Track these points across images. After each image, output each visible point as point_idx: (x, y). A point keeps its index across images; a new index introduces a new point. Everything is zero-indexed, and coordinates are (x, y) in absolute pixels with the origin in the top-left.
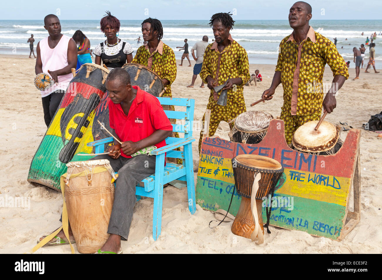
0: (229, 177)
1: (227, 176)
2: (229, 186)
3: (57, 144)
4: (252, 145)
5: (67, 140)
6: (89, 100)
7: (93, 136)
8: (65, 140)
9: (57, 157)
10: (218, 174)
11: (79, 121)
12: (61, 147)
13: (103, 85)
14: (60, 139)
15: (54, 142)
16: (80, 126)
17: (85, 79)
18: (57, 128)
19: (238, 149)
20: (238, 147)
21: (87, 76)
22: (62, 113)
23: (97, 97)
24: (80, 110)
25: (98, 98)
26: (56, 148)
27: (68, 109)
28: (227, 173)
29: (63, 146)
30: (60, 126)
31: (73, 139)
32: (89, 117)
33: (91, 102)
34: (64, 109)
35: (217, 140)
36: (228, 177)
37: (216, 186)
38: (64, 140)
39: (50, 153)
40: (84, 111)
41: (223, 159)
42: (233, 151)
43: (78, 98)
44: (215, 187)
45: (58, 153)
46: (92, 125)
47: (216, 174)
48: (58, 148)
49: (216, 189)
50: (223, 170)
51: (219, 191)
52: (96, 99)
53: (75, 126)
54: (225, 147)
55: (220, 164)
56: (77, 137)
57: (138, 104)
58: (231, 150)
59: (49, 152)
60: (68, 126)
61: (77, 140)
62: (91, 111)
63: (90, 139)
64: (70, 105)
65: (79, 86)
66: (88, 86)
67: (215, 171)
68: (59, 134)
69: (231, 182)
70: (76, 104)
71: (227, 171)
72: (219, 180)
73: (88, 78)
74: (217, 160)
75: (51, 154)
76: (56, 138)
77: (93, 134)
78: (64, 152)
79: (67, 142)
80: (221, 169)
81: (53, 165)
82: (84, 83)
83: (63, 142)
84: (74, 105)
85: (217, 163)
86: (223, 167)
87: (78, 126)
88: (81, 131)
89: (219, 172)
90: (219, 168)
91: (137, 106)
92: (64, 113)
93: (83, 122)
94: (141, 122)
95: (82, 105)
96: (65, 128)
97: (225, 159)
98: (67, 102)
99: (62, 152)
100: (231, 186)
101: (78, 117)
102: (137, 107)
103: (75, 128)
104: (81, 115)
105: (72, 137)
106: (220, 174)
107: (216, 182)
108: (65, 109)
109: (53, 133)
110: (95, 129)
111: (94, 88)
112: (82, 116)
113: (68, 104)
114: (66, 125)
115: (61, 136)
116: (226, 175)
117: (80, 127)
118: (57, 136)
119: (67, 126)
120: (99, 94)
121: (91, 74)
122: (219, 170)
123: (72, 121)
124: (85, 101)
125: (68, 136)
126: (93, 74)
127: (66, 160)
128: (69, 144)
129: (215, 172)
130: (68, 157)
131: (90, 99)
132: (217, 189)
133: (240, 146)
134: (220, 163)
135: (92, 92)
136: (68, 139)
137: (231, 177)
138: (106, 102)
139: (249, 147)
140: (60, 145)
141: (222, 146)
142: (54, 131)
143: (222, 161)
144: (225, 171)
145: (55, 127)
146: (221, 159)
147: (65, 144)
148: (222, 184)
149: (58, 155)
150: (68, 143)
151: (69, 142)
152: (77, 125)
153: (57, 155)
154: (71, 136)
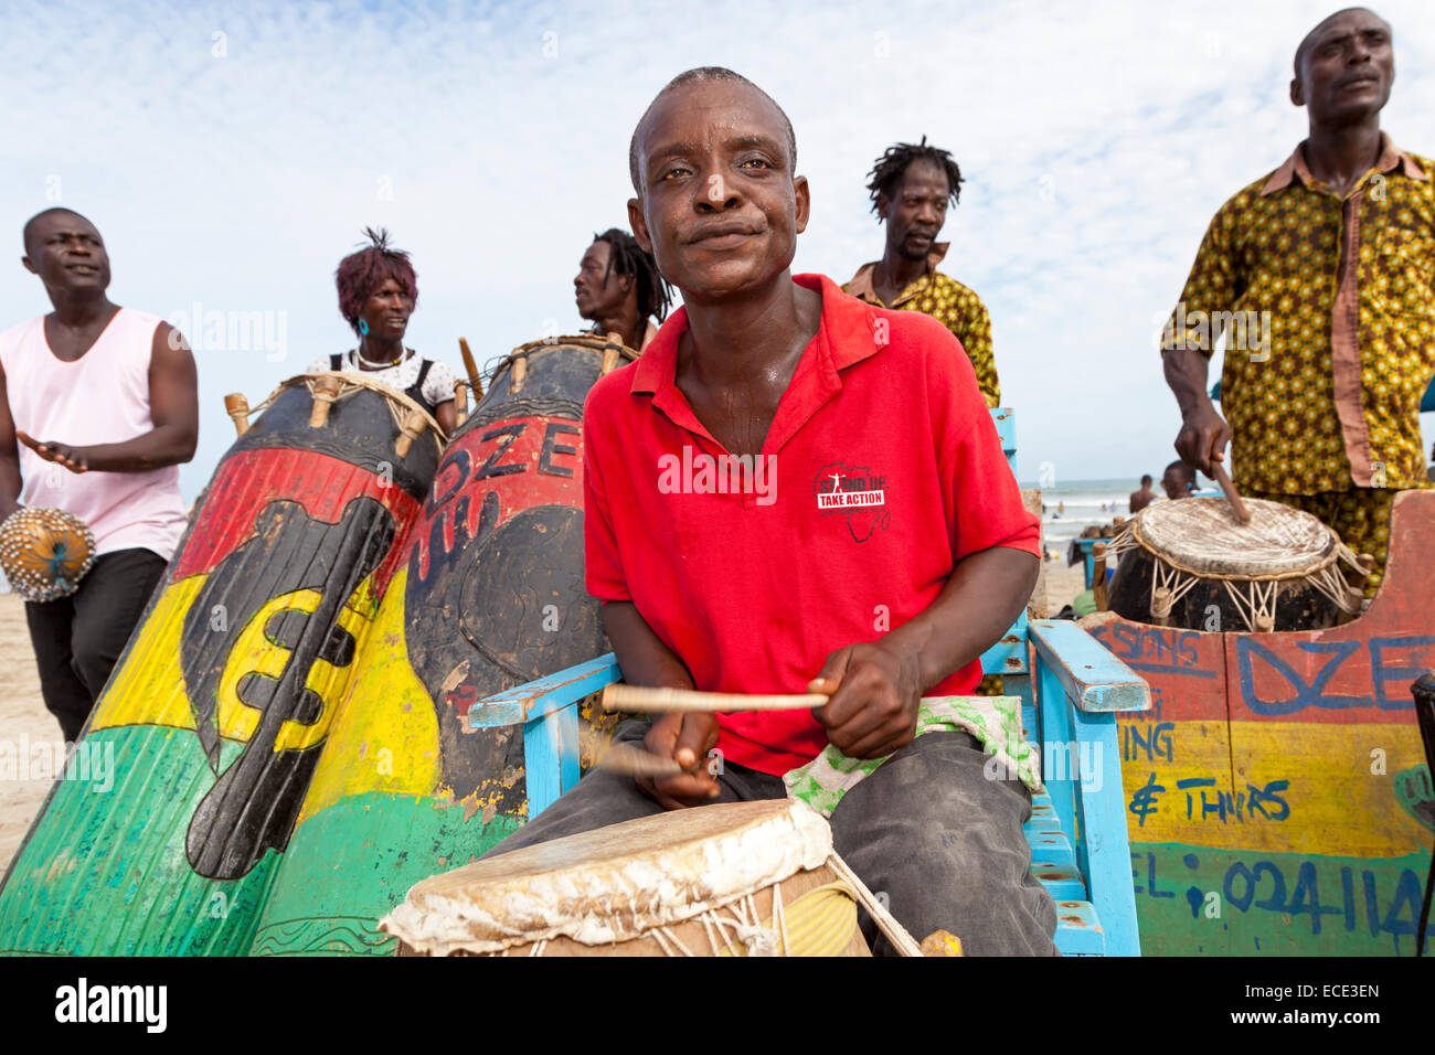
0: (1229, 817)
1: (1213, 816)
2: (1238, 867)
3: (169, 775)
4: (1320, 633)
5: (233, 745)
6: (340, 530)
7: (427, 685)
8: (218, 746)
9: (171, 850)
10: (1155, 810)
11: (295, 635)
12: (193, 789)
13: (403, 460)
14: (189, 742)
15: (145, 762)
16: (303, 659)
17: (310, 434)
18: (159, 685)
19: (1247, 664)
20: (1244, 655)
21: (319, 419)
22: (189, 601)
23: (381, 513)
24: (294, 579)
25: (385, 520)
26: (160, 797)
27: (226, 576)
28: (1213, 800)
29: (208, 781)
30: (179, 672)
31: (267, 732)
32: (345, 611)
33: (349, 538)
34: (200, 580)
35: (1117, 635)
36: (1223, 816)
37: (1158, 878)
38: (214, 748)
39: (121, 834)
40: (316, 577)
41: (1170, 727)
42: (1220, 680)
43: (279, 518)
44: (1152, 884)
45: (174, 823)
46: (400, 630)
47: (1143, 813)
48: (178, 798)
49: (1164, 894)
50: (1182, 784)
51: (1182, 901)
52: (376, 527)
53: (274, 661)
54: (1170, 663)
55: (1155, 757)
56: (290, 718)
57: (844, 373)
58: (1211, 675)
59: (115, 827)
60: (231, 664)
61: (292, 736)
62: (357, 584)
63: (408, 708)
64: (235, 557)
65: (280, 466)
66: (329, 462)
67: (1136, 797)
68: (180, 711)
69: (1246, 845)
70: (268, 551)
71: (1208, 789)
72: (1169, 847)
73: (321, 430)
74: (1137, 738)
75: (133, 835)
76: (158, 738)
77: (419, 673)
78: (218, 812)
79: (228, 754)
80: (1169, 783)
81: (149, 904)
82: (302, 449)
83: (209, 754)
84: (257, 555)
85: (1141, 751)
86: (1177, 769)
87: (292, 658)
88: (308, 684)
89: (1161, 801)
90: (1153, 776)
91: (838, 385)
92: (198, 599)
93: (317, 640)
94: (871, 498)
95: (306, 552)
96: (214, 679)
97: (1179, 725)
98: (213, 546)
99: (201, 817)
100: (1250, 865)
101: (286, 614)
102: (837, 395)
103: (277, 674)
104: (307, 601)
105: (262, 722)
106: (1167, 810)
107: (1152, 859)
108: (208, 582)
109: (138, 710)
110: (427, 644)
111: (359, 470)
112: (311, 608)
113: (222, 552)
114: (221, 660)
115: (193, 724)
116: (1207, 808)
117: (302, 663)
118: (167, 727)
119: (224, 664)
120: (386, 503)
121: (334, 409)
122: (1161, 789)
123: (253, 635)
124: (316, 533)
125: (238, 721)
126: (345, 412)
127: (230, 862)
128: (245, 765)
129: (1137, 801)
130: (244, 841)
131: (343, 524)
132: (1171, 895)
133: (1256, 647)
134: (1160, 753)
135: (351, 489)
136: (236, 735)
137: (1240, 817)
138: (465, 502)
139: (1304, 646)
140: (191, 773)
141: (1149, 661)
142: (143, 699)
143: (1168, 740)
144: (1195, 792)
145: (147, 678)
146: (1158, 729)
147: (222, 769)
148: (1191, 861)
149: (178, 841)
150: (241, 759)
151: (247, 751)
152: (286, 654)
153: (172, 841)
154: (254, 716)
